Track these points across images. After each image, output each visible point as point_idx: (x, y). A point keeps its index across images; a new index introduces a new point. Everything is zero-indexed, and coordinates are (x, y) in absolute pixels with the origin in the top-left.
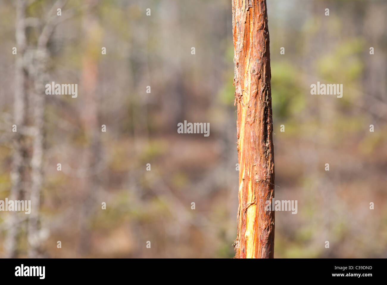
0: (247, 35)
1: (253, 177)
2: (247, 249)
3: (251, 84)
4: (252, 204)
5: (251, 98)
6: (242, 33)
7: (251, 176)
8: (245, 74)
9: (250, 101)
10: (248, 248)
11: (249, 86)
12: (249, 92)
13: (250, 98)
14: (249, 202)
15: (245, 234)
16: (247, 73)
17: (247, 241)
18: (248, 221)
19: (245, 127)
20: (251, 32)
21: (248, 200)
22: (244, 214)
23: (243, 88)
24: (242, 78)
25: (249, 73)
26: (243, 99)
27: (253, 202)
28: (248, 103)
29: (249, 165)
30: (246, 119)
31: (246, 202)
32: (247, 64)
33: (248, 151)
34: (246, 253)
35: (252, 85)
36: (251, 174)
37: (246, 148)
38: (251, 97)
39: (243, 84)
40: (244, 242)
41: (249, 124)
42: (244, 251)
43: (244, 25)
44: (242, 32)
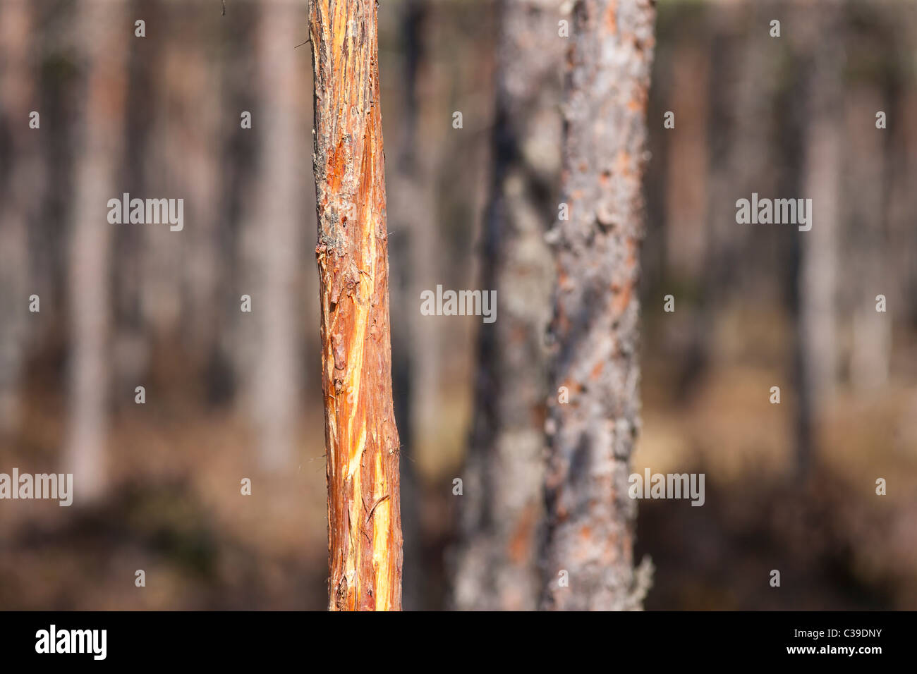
0: (366, 162)
1: (383, 443)
2: (376, 588)
3: (377, 259)
4: (383, 499)
5: (377, 288)
6: (359, 158)
7: (379, 442)
8: (364, 240)
9: (375, 293)
10: (378, 588)
11: (374, 263)
12: (373, 276)
13: (375, 286)
14: (377, 497)
15: (372, 558)
16: (368, 238)
17: (377, 573)
18: (377, 533)
19: (365, 345)
20: (373, 155)
21: (375, 491)
22: (367, 518)
23: (361, 268)
24: (356, 246)
25: (372, 237)
26: (360, 289)
27: (385, 495)
28: (371, 298)
29: (374, 421)
30: (367, 329)
31: (372, 494)
32: (367, 218)
33: (373, 394)
34: (375, 595)
35: (379, 260)
36: (379, 438)
37: (368, 387)
38: (377, 285)
39: (361, 260)
40: (371, 575)
41: (375, 339)
42: (371, 596)
43: (362, 142)
44: (359, 155)
